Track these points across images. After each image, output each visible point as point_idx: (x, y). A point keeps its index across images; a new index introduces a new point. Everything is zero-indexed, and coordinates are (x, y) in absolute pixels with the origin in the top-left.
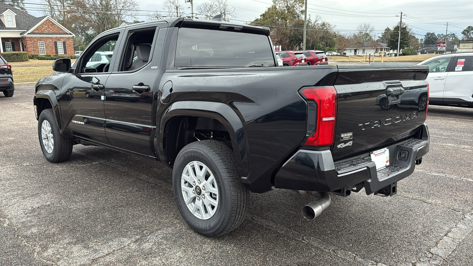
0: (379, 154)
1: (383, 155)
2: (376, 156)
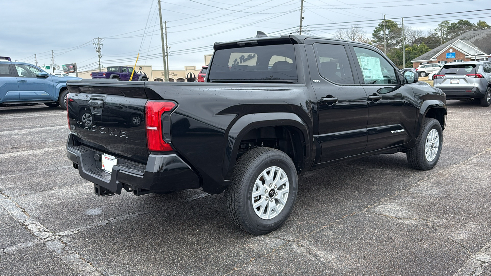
0: (109, 158)
1: (111, 161)
2: (107, 159)
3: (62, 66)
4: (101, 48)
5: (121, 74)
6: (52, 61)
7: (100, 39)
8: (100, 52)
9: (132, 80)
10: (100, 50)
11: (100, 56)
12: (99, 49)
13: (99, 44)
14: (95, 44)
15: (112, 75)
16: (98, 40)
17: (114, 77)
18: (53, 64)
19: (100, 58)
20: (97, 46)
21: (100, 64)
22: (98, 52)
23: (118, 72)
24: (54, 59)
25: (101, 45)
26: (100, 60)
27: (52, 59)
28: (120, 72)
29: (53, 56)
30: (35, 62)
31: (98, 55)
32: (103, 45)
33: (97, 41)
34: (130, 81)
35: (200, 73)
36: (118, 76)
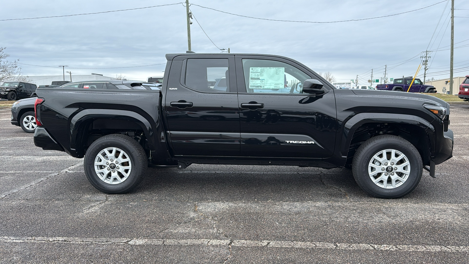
3: (390, 79)
4: (428, 61)
5: (405, 86)
6: (384, 75)
7: (428, 51)
8: (427, 64)
9: (408, 92)
10: (427, 63)
11: (426, 69)
12: (426, 61)
13: (426, 57)
14: (423, 57)
15: (395, 87)
16: (426, 53)
17: (396, 89)
18: (385, 77)
19: (426, 70)
20: (424, 59)
21: (425, 77)
22: (424, 65)
23: (402, 85)
24: (386, 73)
25: (428, 57)
26: (425, 72)
27: (385, 73)
28: (405, 84)
29: (386, 70)
30: (371, 76)
31: (424, 67)
32: (430, 57)
33: (424, 54)
34: (407, 92)
35: (462, 84)
36: (401, 88)
